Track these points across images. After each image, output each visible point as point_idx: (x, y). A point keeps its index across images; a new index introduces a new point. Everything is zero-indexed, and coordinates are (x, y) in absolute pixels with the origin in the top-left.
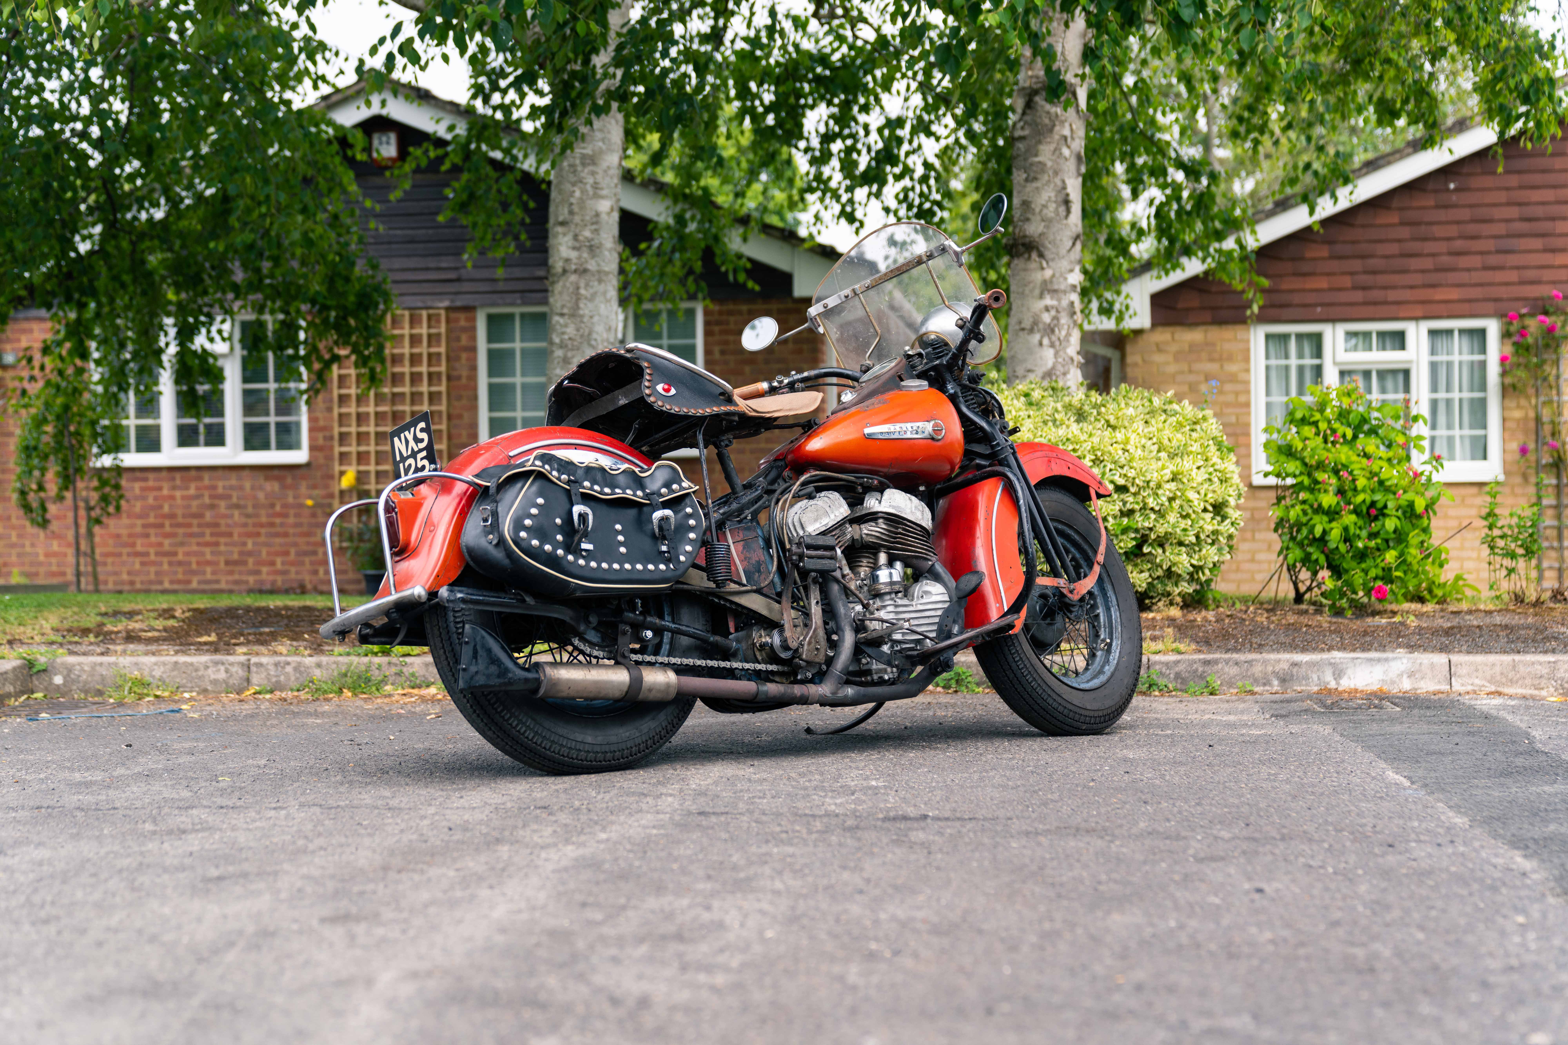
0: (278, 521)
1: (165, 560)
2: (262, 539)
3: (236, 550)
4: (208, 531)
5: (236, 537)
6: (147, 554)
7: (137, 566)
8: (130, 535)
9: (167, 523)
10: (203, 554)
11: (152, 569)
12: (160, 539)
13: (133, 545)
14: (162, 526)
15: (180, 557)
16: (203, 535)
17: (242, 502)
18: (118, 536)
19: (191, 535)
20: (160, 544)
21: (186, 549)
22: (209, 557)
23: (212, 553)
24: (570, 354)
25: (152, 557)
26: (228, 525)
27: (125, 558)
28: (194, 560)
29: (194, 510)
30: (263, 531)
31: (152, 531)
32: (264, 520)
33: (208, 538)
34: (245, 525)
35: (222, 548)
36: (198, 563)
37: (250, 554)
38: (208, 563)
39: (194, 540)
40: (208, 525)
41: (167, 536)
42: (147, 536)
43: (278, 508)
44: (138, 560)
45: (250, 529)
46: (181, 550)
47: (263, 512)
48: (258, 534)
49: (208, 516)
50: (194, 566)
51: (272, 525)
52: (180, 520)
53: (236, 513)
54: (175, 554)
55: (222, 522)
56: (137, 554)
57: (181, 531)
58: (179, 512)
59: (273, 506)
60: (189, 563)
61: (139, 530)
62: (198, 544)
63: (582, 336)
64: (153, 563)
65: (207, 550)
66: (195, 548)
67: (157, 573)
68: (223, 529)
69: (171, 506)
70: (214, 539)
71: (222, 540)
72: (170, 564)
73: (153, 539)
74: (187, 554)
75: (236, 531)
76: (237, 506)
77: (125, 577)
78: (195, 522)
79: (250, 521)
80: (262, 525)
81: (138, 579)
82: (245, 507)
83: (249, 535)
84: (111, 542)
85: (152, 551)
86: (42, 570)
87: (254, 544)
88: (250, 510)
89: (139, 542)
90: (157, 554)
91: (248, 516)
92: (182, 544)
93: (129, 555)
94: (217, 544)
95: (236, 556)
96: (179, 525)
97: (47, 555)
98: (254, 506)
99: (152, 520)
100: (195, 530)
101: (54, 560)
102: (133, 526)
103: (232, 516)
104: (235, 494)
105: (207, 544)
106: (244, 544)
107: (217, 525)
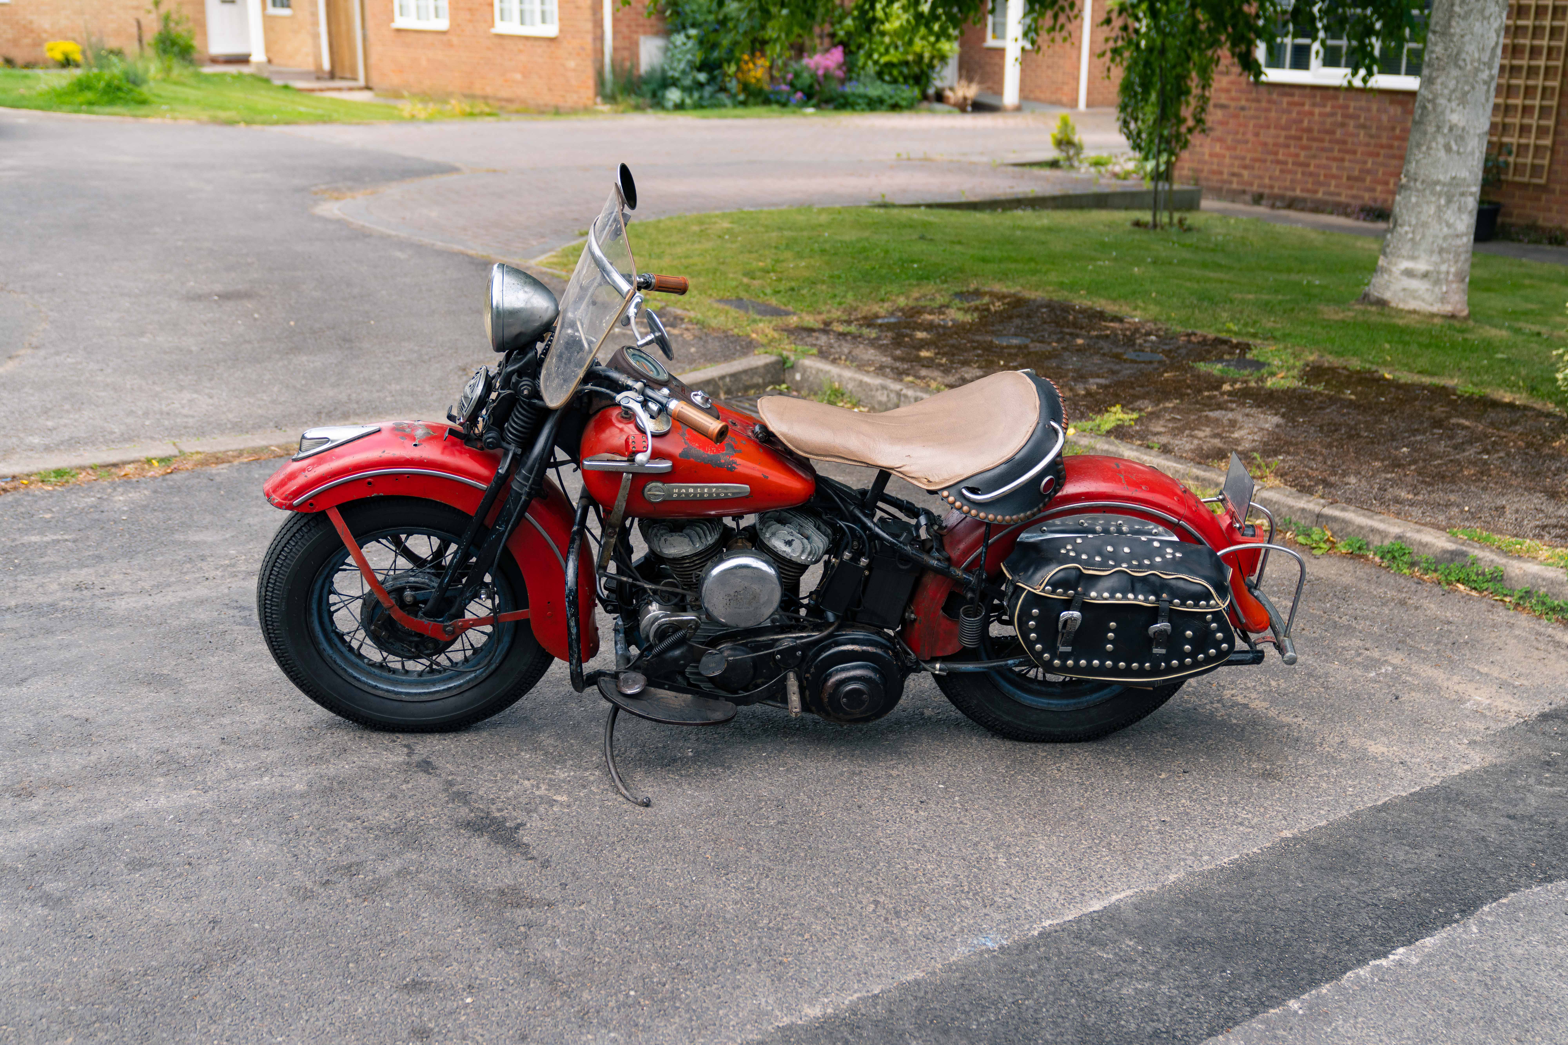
0: (1396, 143)
1: (1300, 170)
2: (1381, 159)
3: (1357, 167)
4: (1337, 147)
5: (1359, 156)
6: (1286, 163)
7: (1277, 173)
8: (1275, 145)
9: (1305, 136)
10: (1330, 168)
11: (1289, 177)
12: (1297, 151)
13: (1276, 153)
14: (1300, 138)
15: (1312, 168)
16: (1332, 150)
17: (1368, 123)
18: (1265, 144)
19: (1323, 149)
20: (1297, 155)
21: (1317, 162)
22: (1334, 171)
23: (1338, 168)
24: (1434, 74)
25: (1290, 166)
26: (1353, 144)
27: (1268, 164)
28: (1322, 172)
29: (1328, 126)
30: (1382, 152)
31: (1292, 142)
32: (1384, 141)
33: (1336, 154)
34: (1368, 145)
35: (1347, 164)
36: (1325, 176)
37: (1368, 172)
38: (1334, 177)
39: (1324, 154)
40: (1338, 142)
41: (1304, 148)
42: (1288, 146)
43: (1398, 132)
44: (1278, 167)
45: (1371, 149)
46: (1313, 162)
47: (1384, 134)
48: (1378, 155)
49: (1339, 134)
50: (1322, 178)
51: (1391, 147)
52: (1316, 134)
53: (1362, 133)
54: (1308, 165)
55: (1350, 140)
56: (1278, 162)
57: (1315, 145)
58: (1316, 127)
59: (1393, 129)
60: (1318, 175)
61: (1282, 140)
62: (1328, 158)
63: (1449, 56)
64: (1290, 172)
65: (1334, 165)
66: (1324, 162)
67: (1292, 181)
68: (1349, 146)
69: (1309, 122)
70: (1341, 155)
71: (1347, 157)
72: (1303, 174)
73: (1292, 150)
74: (1318, 166)
75: (1360, 150)
76: (1363, 127)
77: (1267, 181)
78: (1327, 137)
79: (1373, 141)
80: (1382, 146)
81: (1277, 184)
82: (1370, 128)
83: (1371, 154)
84: (1260, 149)
85: (1290, 160)
86: (1206, 168)
87: (1373, 163)
88: (1374, 131)
89: (1281, 151)
90: (1294, 164)
91: (1371, 136)
92: (1314, 157)
93: (1272, 162)
94: (1342, 160)
95: (1356, 173)
96: (1314, 140)
97: (1211, 155)
98: (1378, 128)
99: (1293, 132)
100: (1326, 145)
101: (1215, 160)
102: (1278, 136)
103: (1358, 135)
104: (1363, 115)
105: (1335, 159)
106: (1365, 162)
107: (1344, 142)
